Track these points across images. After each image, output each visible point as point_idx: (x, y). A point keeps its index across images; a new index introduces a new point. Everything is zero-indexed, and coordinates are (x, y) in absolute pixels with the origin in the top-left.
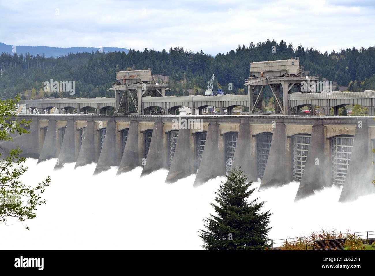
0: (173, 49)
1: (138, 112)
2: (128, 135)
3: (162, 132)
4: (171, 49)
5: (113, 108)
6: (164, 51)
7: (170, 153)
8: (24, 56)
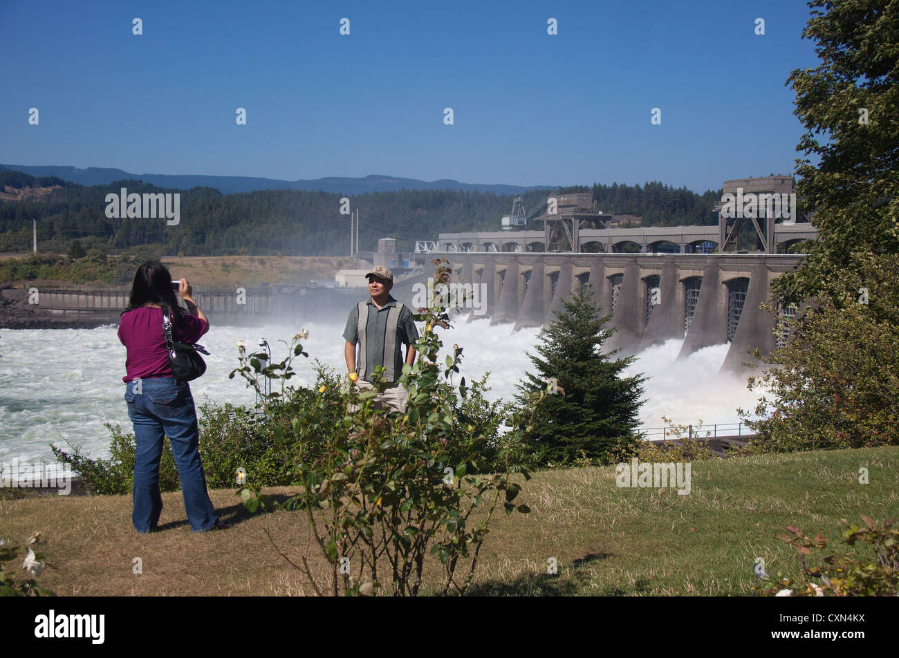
0: (649, 184)
1: (573, 249)
2: (559, 280)
3: (603, 277)
4: (647, 184)
5: (543, 245)
6: (637, 186)
7: (613, 305)
8: (471, 193)
